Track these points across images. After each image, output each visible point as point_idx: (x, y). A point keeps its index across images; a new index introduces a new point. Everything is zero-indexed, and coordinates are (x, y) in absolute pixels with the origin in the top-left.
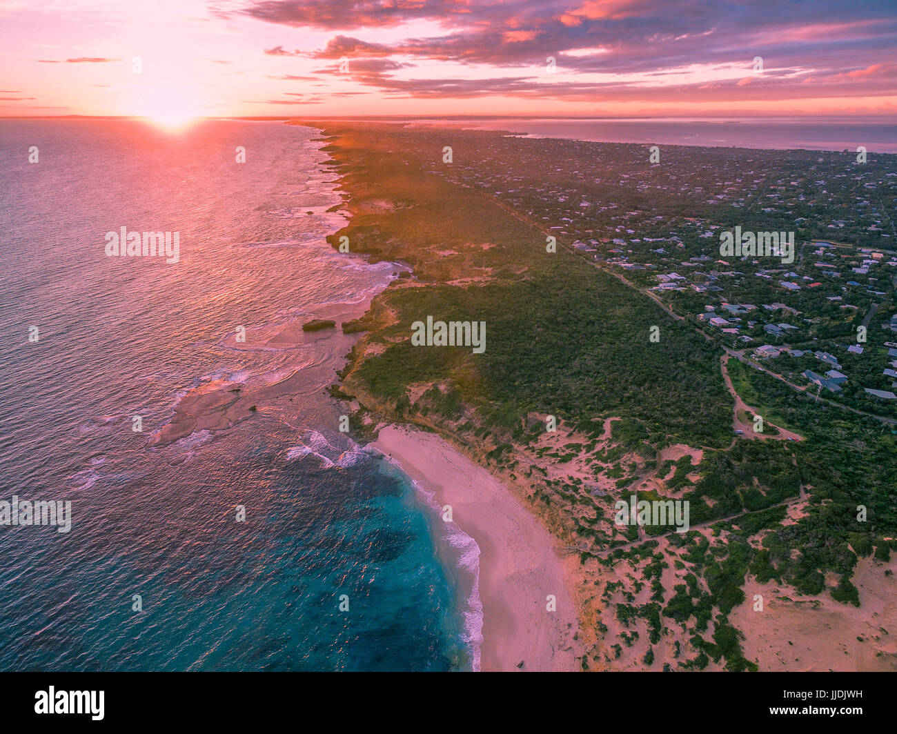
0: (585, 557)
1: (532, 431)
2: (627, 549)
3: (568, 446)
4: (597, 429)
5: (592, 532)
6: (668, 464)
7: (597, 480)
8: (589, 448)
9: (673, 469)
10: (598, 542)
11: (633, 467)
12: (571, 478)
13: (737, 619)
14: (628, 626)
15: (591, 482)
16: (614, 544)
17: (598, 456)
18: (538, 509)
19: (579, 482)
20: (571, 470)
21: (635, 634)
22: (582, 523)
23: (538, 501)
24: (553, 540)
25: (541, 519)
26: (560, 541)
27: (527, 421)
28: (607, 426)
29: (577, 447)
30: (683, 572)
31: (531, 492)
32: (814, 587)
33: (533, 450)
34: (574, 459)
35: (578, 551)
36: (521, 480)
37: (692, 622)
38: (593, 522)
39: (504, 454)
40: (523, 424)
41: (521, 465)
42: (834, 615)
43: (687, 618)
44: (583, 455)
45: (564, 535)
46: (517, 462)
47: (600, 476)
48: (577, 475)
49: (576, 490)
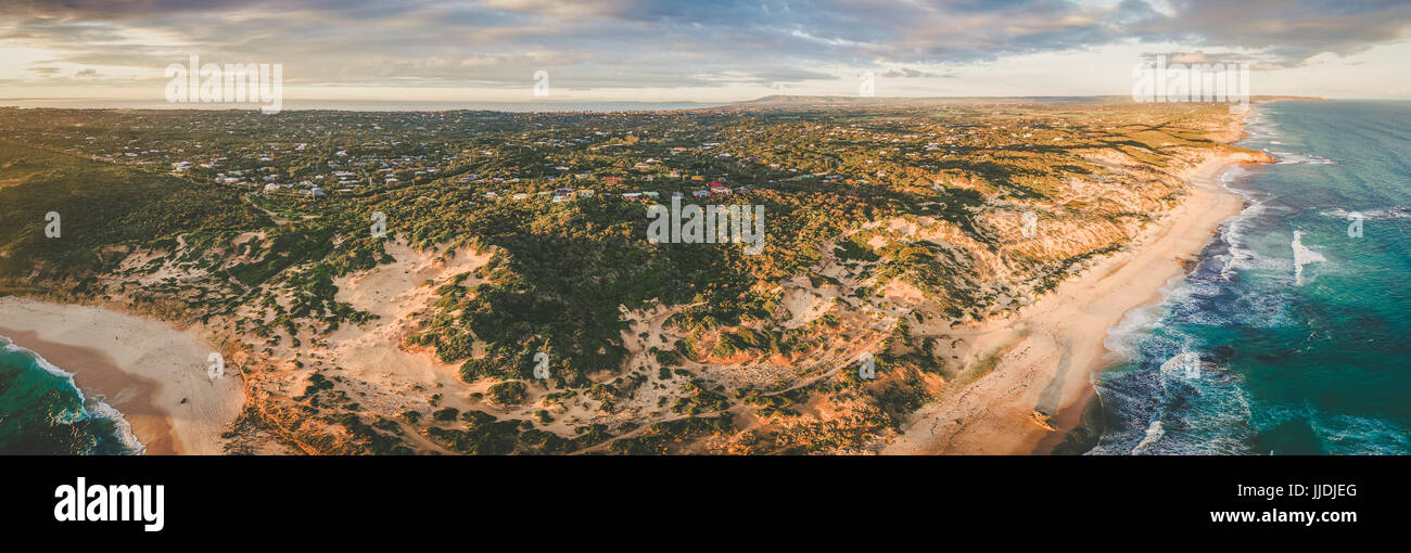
0: (205, 319)
1: (111, 261)
2: (240, 300)
3: (151, 262)
4: (174, 244)
5: (205, 302)
6: (243, 246)
7: (189, 273)
8: (171, 258)
9: (248, 247)
10: (212, 305)
11: (216, 256)
12: (165, 279)
13: (340, 298)
14: (268, 336)
15: (184, 276)
16: (227, 302)
17: (182, 259)
18: (144, 310)
19: (173, 279)
20: (161, 276)
21: (278, 337)
22: (191, 300)
23: (141, 304)
24: (169, 324)
25: (150, 316)
26: (176, 322)
27: (102, 256)
28: (180, 239)
29: (161, 261)
30: (291, 293)
31: (131, 301)
32: (372, 264)
33: (118, 274)
34: (161, 268)
35: (197, 319)
36: (116, 297)
37: (314, 313)
38: (201, 296)
39: (90, 286)
40: (100, 258)
41: (111, 287)
42: (388, 270)
43: (309, 313)
44: (167, 263)
45: (178, 316)
46: (107, 286)
47: (190, 270)
48: (168, 277)
49: (175, 285)
